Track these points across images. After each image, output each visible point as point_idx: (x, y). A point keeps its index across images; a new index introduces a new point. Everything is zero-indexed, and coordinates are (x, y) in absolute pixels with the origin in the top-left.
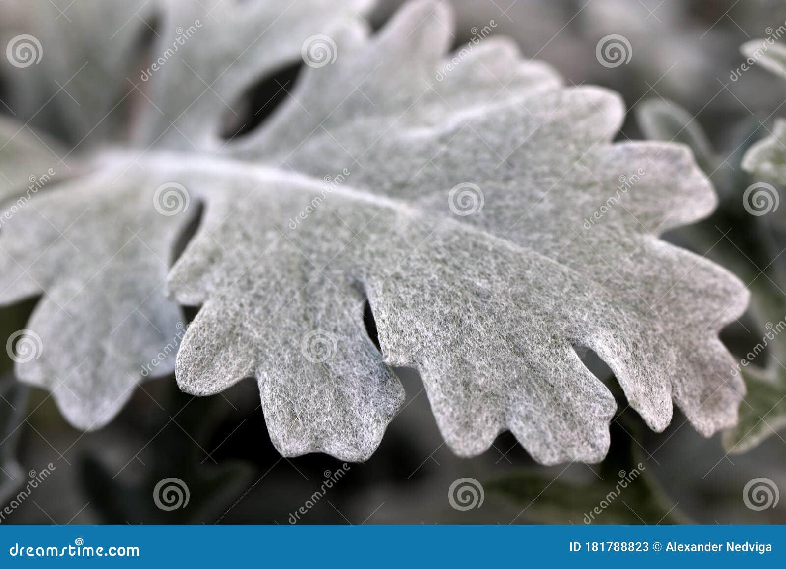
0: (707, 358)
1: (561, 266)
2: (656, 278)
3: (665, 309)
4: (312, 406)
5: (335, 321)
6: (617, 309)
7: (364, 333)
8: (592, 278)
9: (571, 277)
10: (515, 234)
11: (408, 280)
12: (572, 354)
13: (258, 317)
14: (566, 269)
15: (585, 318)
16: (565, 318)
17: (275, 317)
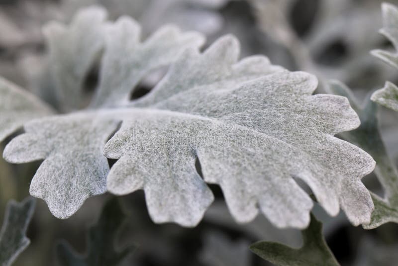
0: (356, 189)
1: (288, 144)
2: (332, 152)
3: (336, 166)
4: (170, 202)
5: (182, 166)
6: (313, 164)
7: (195, 171)
8: (302, 150)
9: (292, 149)
10: (266, 131)
11: (216, 148)
12: (292, 181)
13: (146, 163)
14: (290, 145)
15: (299, 166)
16: (289, 166)
17: (154, 164)
